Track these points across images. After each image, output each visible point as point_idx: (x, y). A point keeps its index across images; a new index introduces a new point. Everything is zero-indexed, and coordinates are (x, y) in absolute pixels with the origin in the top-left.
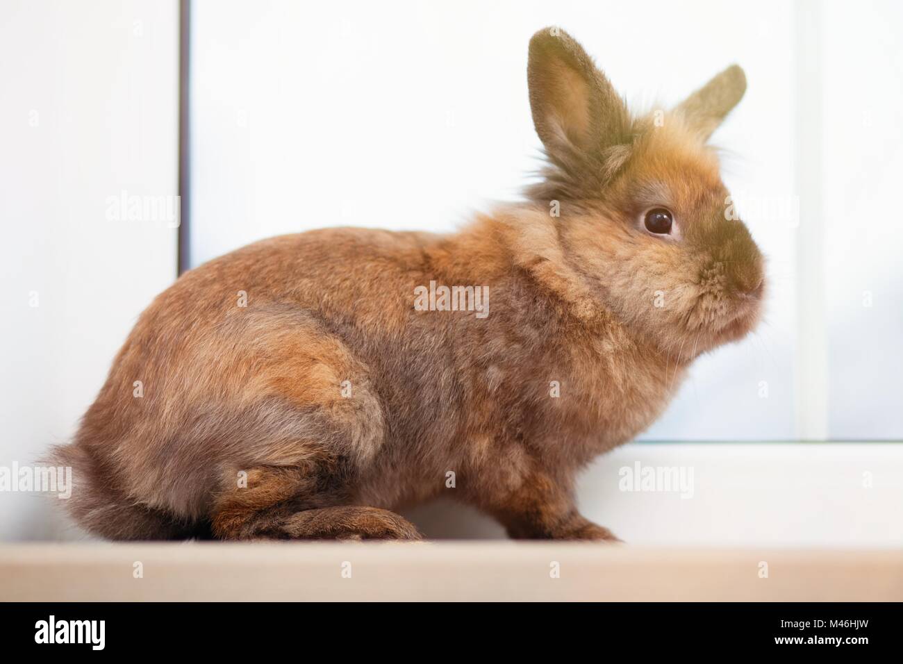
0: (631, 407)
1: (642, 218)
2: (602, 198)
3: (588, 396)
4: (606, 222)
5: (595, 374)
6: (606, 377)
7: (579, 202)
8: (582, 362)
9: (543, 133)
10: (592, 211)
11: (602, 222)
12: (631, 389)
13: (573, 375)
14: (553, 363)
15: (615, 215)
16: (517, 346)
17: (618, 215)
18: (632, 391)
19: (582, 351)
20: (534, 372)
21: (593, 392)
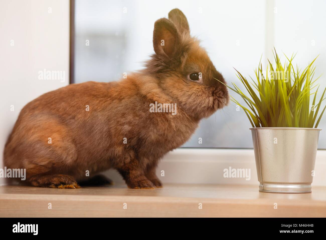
0: (178, 135)
1: (189, 76)
2: (176, 71)
3: (164, 134)
4: (177, 78)
5: (167, 126)
6: (170, 126)
7: (168, 72)
8: (162, 123)
9: (157, 51)
10: (172, 75)
11: (176, 78)
12: (178, 129)
13: (158, 127)
14: (150, 124)
15: (180, 75)
16: (137, 118)
17: (181, 75)
18: (179, 130)
19: (162, 119)
20: (144, 127)
21: (166, 132)
